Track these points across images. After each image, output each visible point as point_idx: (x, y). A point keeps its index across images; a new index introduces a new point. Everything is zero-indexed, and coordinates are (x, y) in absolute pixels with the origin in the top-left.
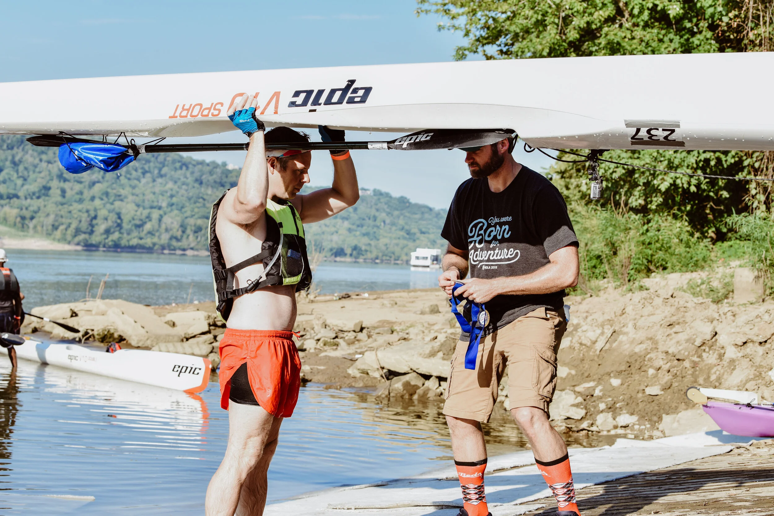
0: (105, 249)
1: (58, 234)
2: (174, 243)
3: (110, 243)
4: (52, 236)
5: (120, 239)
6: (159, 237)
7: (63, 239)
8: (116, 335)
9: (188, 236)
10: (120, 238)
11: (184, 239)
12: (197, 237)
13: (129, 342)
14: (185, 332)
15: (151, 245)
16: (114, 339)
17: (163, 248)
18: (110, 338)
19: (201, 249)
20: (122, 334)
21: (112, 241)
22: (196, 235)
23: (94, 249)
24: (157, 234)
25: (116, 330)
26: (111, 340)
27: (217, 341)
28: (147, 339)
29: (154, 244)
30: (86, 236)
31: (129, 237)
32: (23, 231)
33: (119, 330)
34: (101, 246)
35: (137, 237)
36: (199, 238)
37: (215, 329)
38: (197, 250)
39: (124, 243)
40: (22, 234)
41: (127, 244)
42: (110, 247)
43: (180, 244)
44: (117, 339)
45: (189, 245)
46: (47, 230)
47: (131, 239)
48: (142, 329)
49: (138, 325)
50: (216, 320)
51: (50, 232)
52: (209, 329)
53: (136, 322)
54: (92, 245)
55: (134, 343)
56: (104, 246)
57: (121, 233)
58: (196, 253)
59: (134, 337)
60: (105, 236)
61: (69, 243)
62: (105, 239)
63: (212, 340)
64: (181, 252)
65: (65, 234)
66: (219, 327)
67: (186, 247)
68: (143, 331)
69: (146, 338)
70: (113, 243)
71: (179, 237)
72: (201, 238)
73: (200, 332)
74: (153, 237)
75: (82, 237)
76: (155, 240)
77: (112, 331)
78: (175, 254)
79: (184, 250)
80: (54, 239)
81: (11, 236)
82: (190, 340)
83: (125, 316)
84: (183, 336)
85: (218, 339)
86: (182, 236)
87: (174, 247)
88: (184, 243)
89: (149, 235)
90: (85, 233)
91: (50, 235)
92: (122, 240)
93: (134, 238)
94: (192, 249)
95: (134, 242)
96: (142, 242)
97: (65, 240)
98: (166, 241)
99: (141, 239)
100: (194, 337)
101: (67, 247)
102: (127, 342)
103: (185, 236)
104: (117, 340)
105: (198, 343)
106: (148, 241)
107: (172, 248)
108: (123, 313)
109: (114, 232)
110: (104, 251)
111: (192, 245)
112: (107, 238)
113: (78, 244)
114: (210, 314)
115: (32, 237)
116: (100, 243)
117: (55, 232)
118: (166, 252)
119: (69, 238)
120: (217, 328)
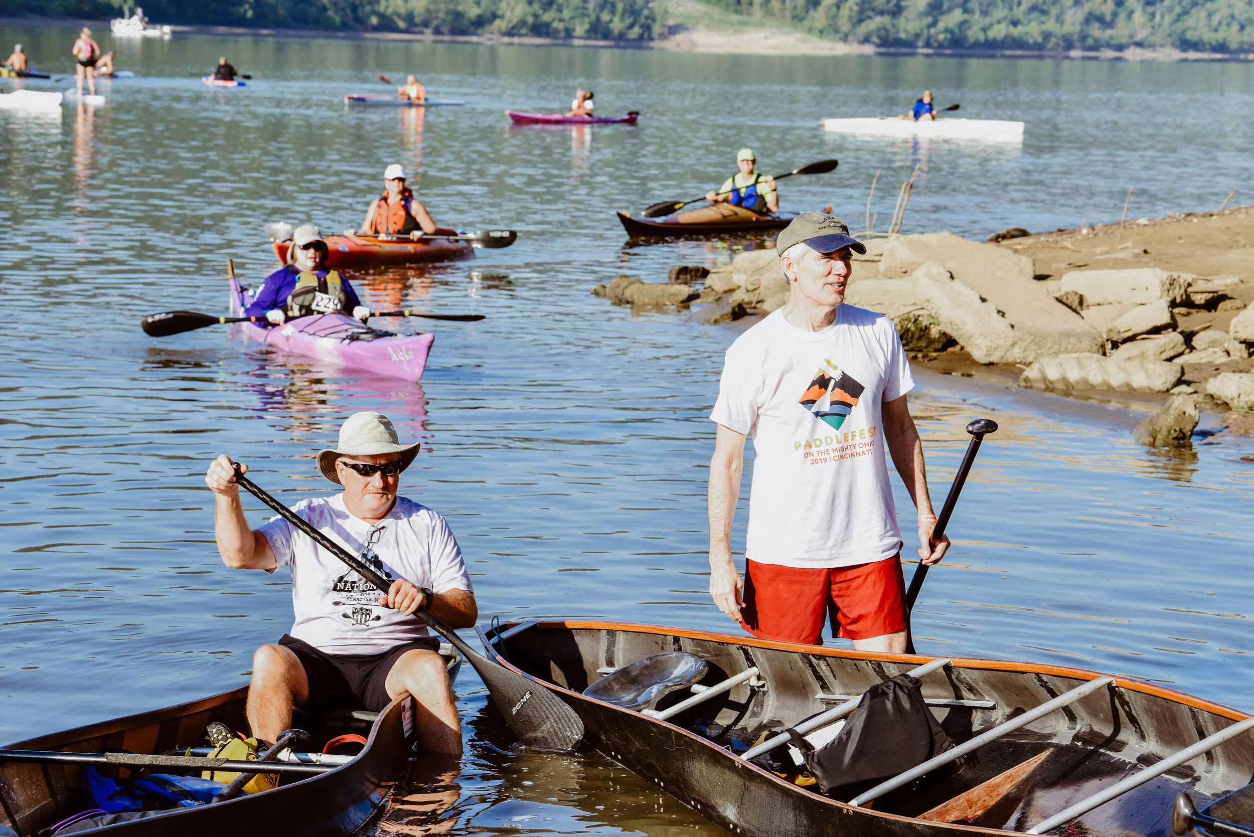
0: (930, 51)
1: (819, 16)
2: (1095, 30)
3: (941, 37)
4: (806, 23)
5: (963, 24)
6: (1059, 19)
7: (831, 30)
8: (934, 332)
9: (1131, 12)
10: (965, 22)
11: (1121, 21)
12: (1153, 15)
13: (968, 349)
14: (1110, 326)
15: (1040, 39)
16: (931, 341)
17: (1069, 44)
18: (920, 338)
19: (1162, 46)
20: (949, 331)
21: (946, 30)
22: (1150, 9)
23: (905, 50)
24: (1054, 11)
25: (935, 321)
26: (923, 344)
27: (1192, 349)
28: (1013, 345)
29: (1047, 36)
30: (886, 20)
31: (987, 20)
32: (738, 12)
33: (941, 319)
34: (920, 43)
35: (1005, 18)
36: (1158, 17)
37: (1189, 314)
38: (1152, 46)
39: (974, 34)
40: (735, 18)
41: (982, 38)
42: (941, 46)
43: (1109, 32)
44: (938, 340)
45: (1131, 36)
46: (795, 8)
47: (991, 25)
48: (999, 317)
49: (990, 308)
50: (1190, 290)
51: (800, 11)
52: (1173, 317)
53: (983, 300)
54: (898, 43)
55: (979, 355)
56: (928, 45)
57: (966, 11)
58: (1149, 55)
59: (979, 341)
60: (930, 20)
61: (845, 39)
62: (930, 26)
63: (1181, 348)
64: (1110, 54)
65: (834, 17)
66: (1199, 307)
67: (1124, 40)
68: (1002, 324)
69: (1010, 341)
70: (949, 36)
71: (1108, 18)
72: (1162, 16)
73: (1149, 326)
74: (1043, 18)
75: (876, 22)
76: (1050, 25)
77: (925, 322)
78: (1096, 59)
79: (1120, 48)
80: (810, 30)
81: (712, 25)
82: (1123, 347)
83: (956, 283)
84: (1105, 337)
85: (1196, 341)
86: (1115, 14)
87: (1096, 40)
88: (1120, 32)
89: (1036, 15)
90: (882, 13)
91: (801, 19)
92: (970, 28)
93: (999, 22)
94: (1139, 44)
95: (1000, 31)
96: (1016, 32)
97: (837, 31)
98: (1077, 28)
99: (1015, 23)
100: (1132, 338)
101: (840, 49)
102: (962, 348)
103: (1123, 14)
104: (940, 346)
105: (1142, 355)
106: (1032, 30)
107: (1090, 42)
108: (952, 277)
109: (950, 10)
110: (927, 56)
111: (1139, 37)
112: (934, 24)
113: (866, 40)
114: (1175, 276)
115: (761, 25)
116: (917, 36)
117: (812, 13)
118: (1075, 53)
119: (844, 25)
120: (1194, 311)
